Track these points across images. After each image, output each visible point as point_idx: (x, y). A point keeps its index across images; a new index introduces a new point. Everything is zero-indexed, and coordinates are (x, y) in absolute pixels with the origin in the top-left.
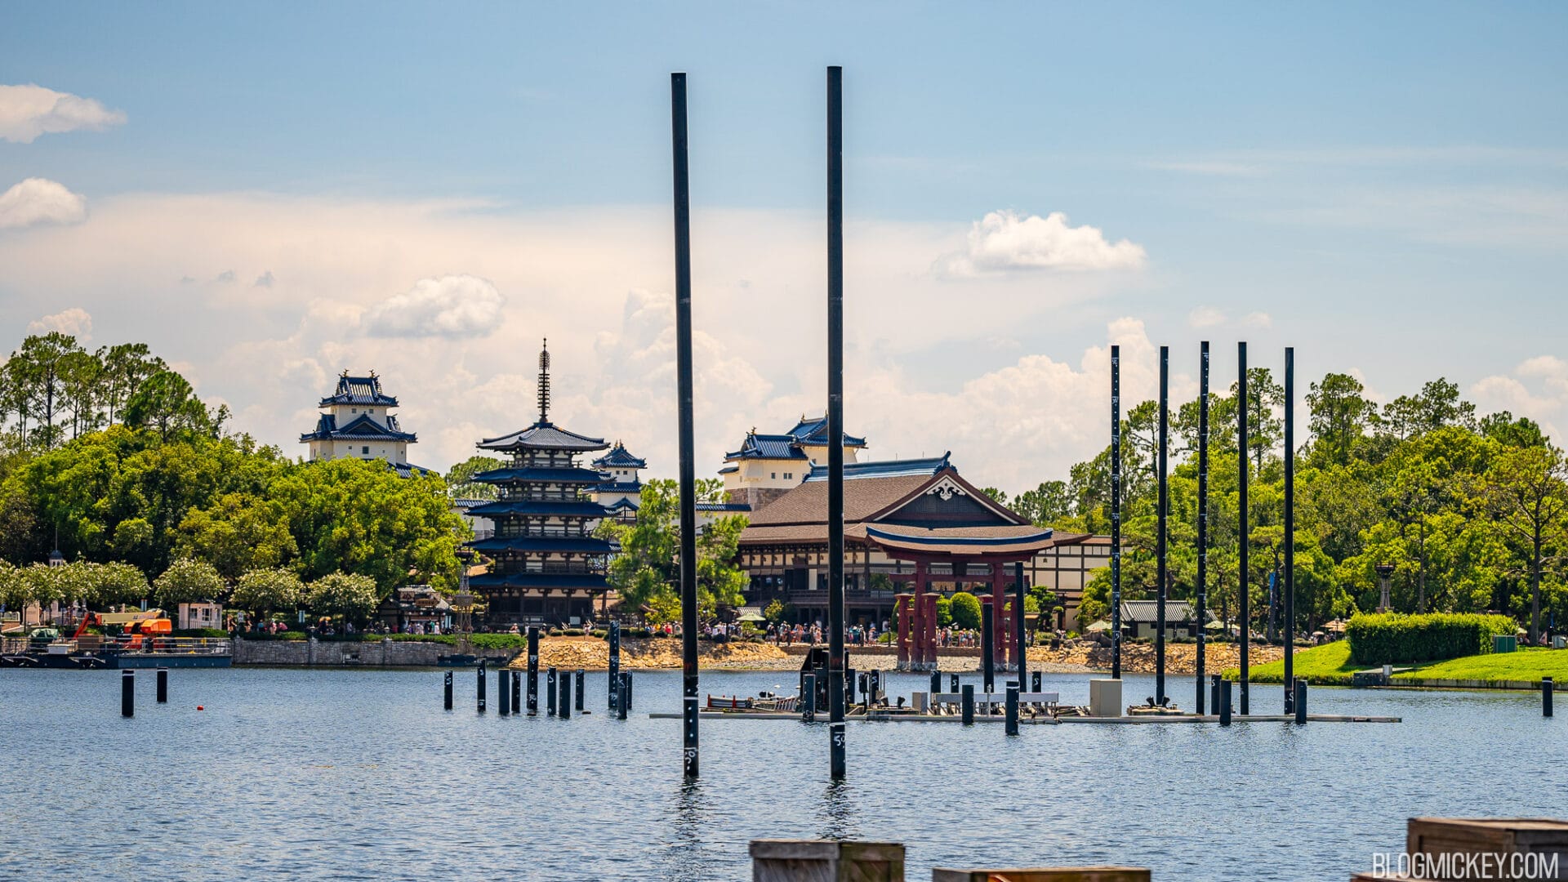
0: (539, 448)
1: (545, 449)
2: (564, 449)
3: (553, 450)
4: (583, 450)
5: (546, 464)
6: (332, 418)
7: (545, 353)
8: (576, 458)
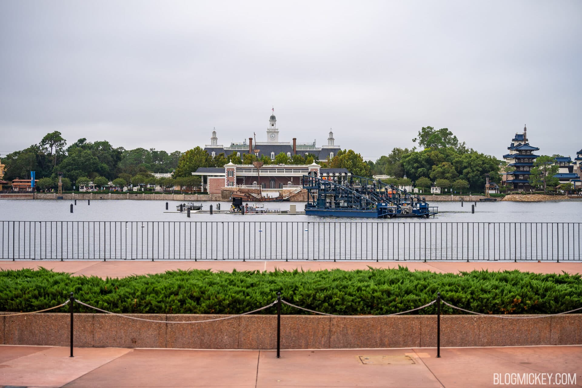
0: (523, 150)
1: (524, 150)
2: (529, 150)
3: (526, 151)
4: (533, 150)
5: (524, 154)
6: (513, 144)
7: (525, 128)
8: (532, 152)
